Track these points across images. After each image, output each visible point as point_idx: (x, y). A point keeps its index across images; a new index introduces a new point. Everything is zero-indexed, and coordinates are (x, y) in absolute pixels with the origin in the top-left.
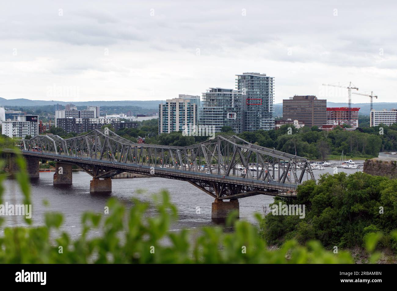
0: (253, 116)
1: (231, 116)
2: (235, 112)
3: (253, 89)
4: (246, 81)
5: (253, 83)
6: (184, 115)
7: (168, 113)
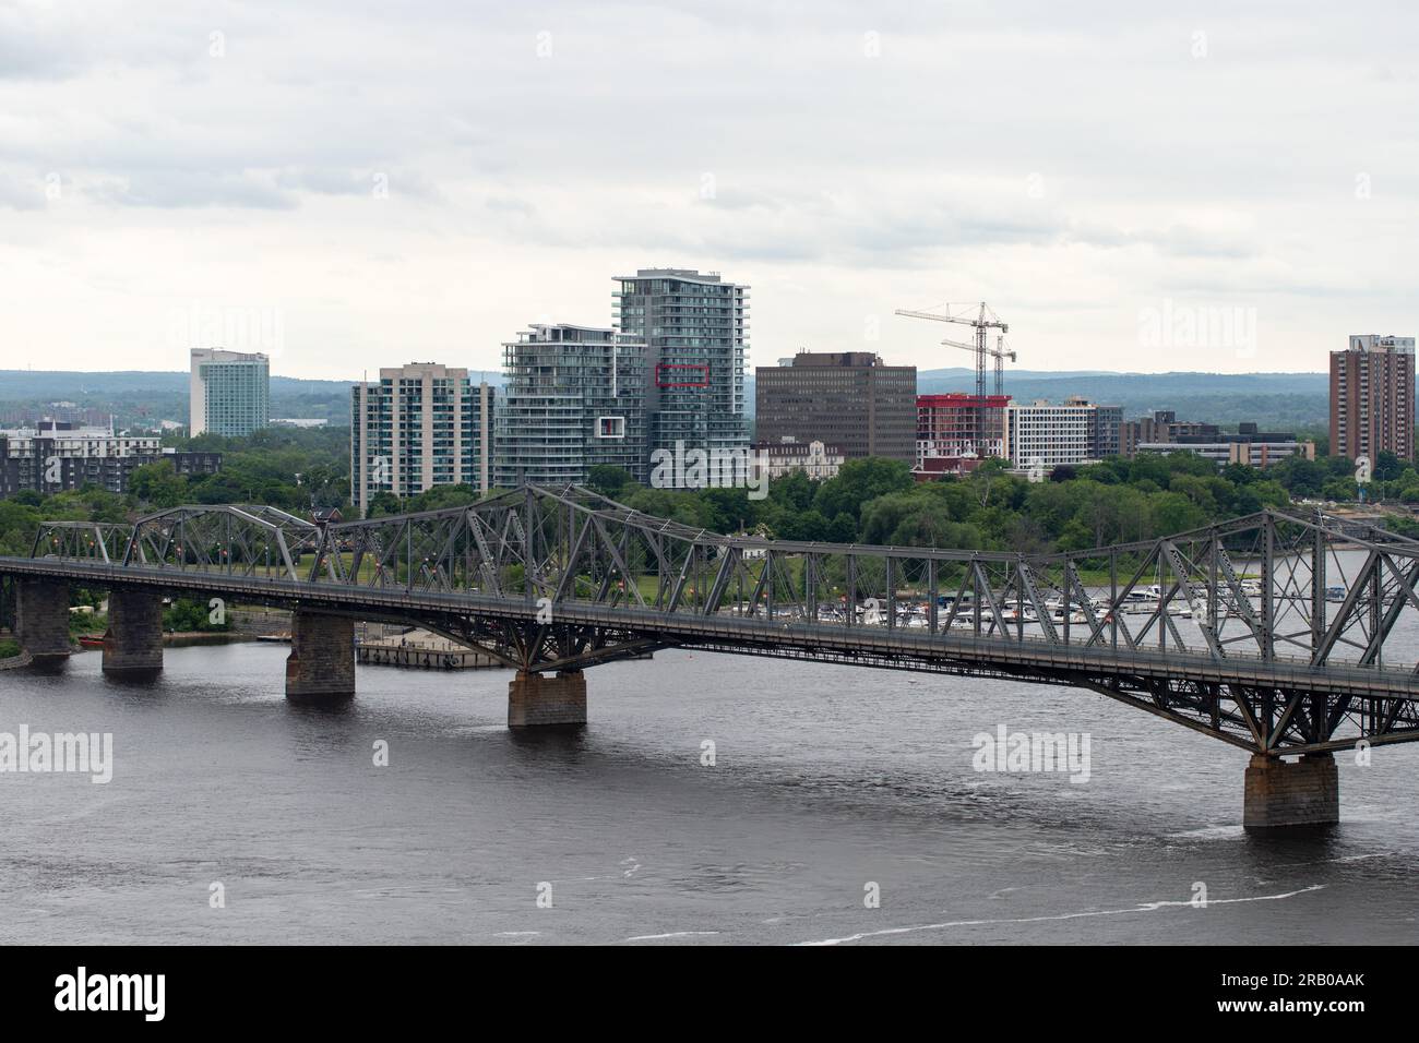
0: (678, 427)
1: (608, 430)
2: (620, 413)
3: (679, 329)
4: (654, 301)
5: (678, 309)
6: (451, 426)
7: (390, 418)
